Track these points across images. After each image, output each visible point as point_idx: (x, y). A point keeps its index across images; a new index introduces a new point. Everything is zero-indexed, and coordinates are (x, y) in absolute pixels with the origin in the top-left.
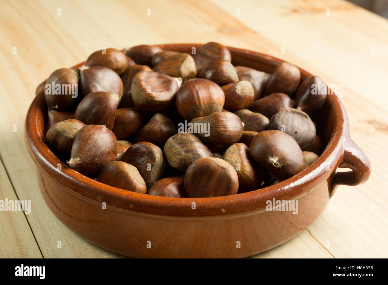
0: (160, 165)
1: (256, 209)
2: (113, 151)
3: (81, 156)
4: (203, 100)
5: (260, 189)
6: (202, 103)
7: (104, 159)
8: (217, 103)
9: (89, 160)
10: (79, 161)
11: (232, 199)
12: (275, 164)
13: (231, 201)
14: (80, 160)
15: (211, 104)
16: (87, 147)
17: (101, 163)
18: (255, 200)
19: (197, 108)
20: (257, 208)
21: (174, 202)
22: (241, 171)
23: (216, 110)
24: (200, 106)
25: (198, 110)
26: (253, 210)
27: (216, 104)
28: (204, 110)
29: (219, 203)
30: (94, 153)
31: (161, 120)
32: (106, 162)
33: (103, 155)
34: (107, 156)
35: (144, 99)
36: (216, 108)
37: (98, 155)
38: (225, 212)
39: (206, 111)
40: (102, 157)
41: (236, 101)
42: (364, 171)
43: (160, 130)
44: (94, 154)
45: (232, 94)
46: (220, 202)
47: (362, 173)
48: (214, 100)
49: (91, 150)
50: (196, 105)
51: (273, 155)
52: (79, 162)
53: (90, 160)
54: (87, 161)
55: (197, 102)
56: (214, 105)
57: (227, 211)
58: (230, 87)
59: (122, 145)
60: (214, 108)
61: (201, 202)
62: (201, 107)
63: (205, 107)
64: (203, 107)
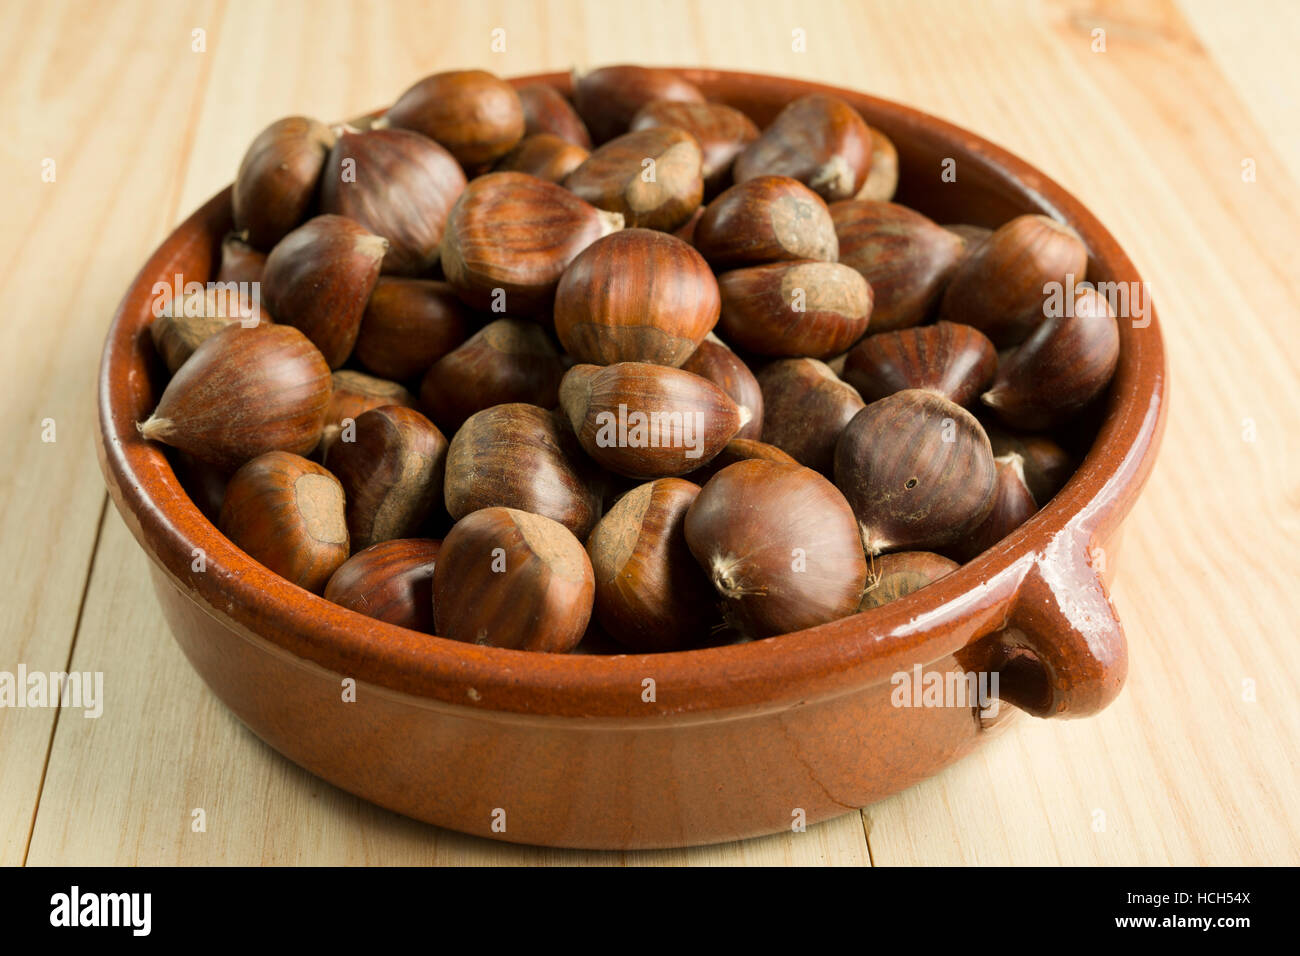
0: (413, 493)
1: (584, 717)
2: (295, 418)
3: (178, 414)
4: (617, 309)
5: (623, 656)
6: (611, 320)
7: (252, 438)
8: (667, 327)
9: (202, 433)
10: (170, 428)
11: (511, 667)
12: (724, 583)
13: (508, 670)
14: (175, 428)
15: (643, 327)
16: (201, 393)
17: (242, 446)
18: (584, 689)
19: (595, 333)
20: (587, 716)
21: (340, 629)
22: (620, 576)
23: (658, 351)
24: (605, 328)
25: (597, 339)
26: (571, 716)
27: (662, 331)
28: (617, 344)
29: (466, 666)
30: (220, 414)
31: (500, 346)
32: (260, 445)
33: (251, 426)
34: (267, 428)
35: (461, 268)
36: (656, 344)
37: (230, 423)
38: (479, 701)
39: (623, 349)
40: (247, 430)
41: (774, 328)
42: (1075, 678)
43: (482, 375)
44: (218, 418)
45: (763, 303)
46: (471, 666)
47: (1065, 684)
48: (653, 318)
49: (212, 404)
50: (591, 324)
51: (729, 550)
52: (170, 433)
53: (205, 432)
54: (194, 434)
55: (596, 315)
56: (654, 334)
57: (484, 699)
58: (767, 274)
59: (369, 396)
60: (652, 343)
61: (417, 649)
62: (606, 335)
63: (618, 333)
64: (613, 332)
